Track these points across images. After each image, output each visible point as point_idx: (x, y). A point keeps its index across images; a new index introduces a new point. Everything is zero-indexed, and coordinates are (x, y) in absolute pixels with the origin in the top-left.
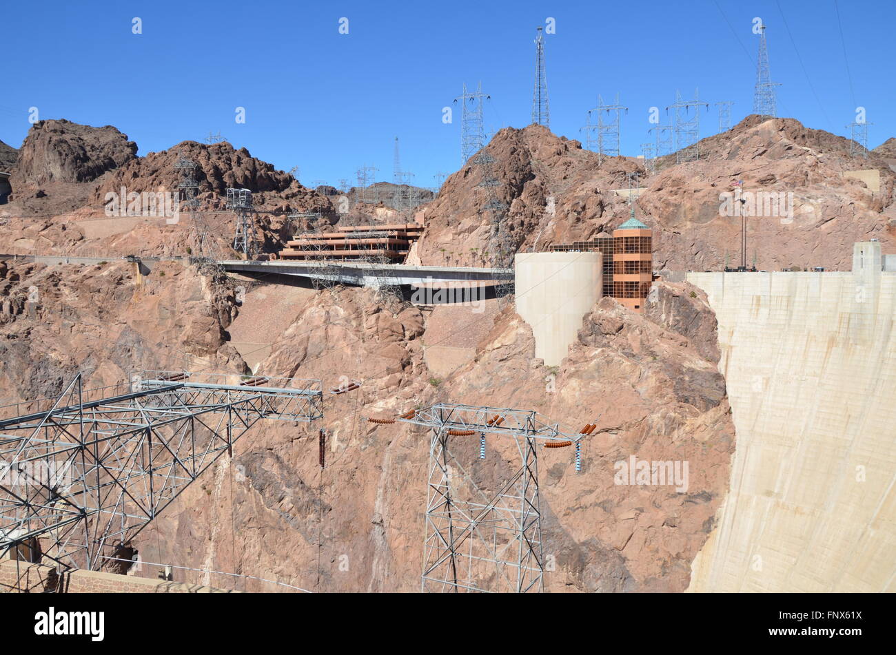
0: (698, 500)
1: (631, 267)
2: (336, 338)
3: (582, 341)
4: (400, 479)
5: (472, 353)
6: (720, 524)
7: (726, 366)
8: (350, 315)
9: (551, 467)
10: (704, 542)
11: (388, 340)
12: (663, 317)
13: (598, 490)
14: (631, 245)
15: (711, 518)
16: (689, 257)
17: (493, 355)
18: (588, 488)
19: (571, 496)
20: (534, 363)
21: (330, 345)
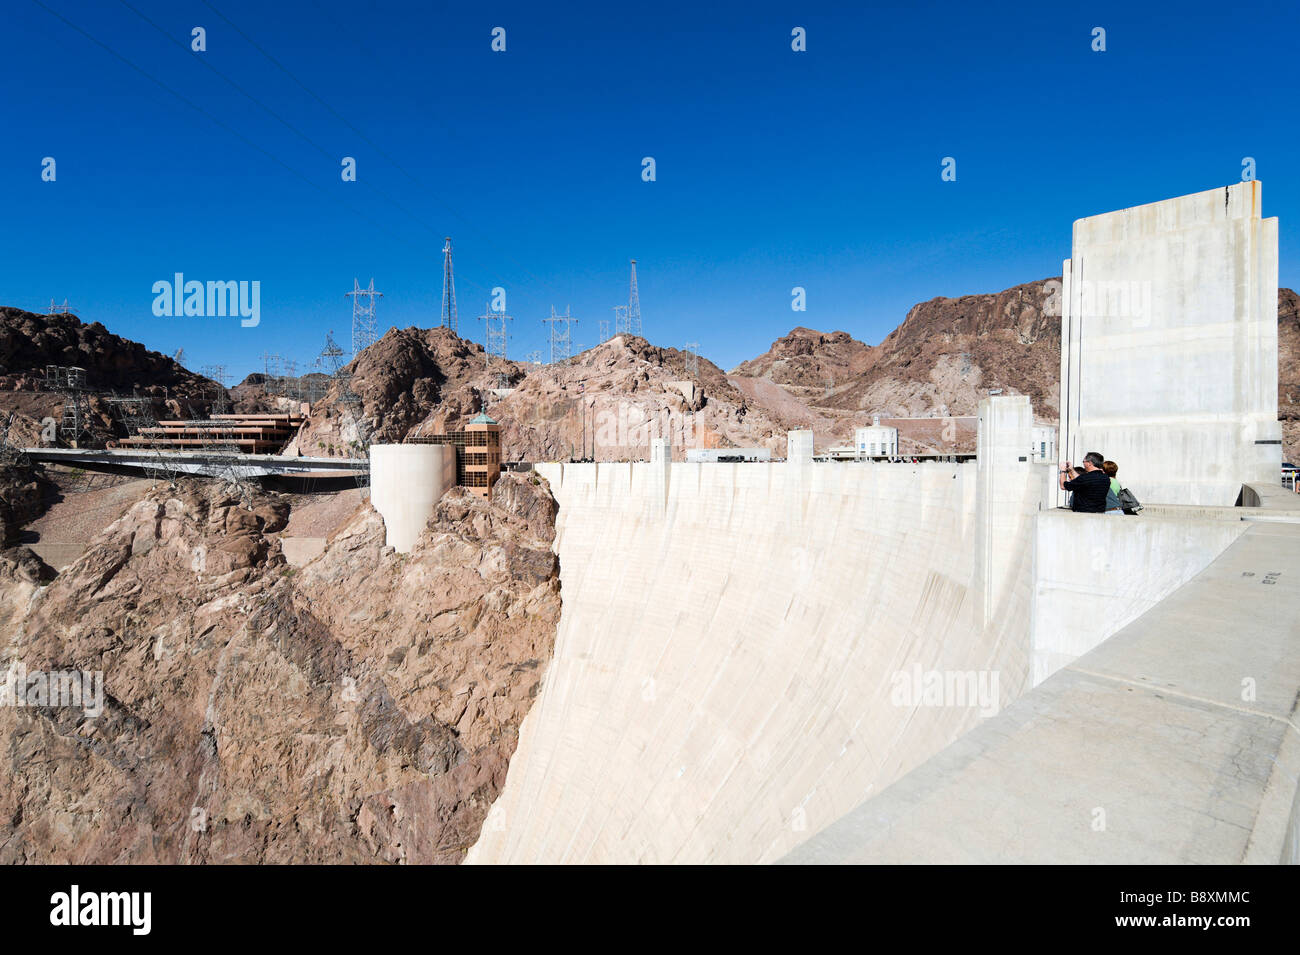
0: (525, 669)
1: (480, 458)
2: (170, 534)
3: (431, 526)
4: (236, 680)
5: (322, 543)
6: (544, 688)
7: (559, 545)
8: (191, 507)
9: (391, 652)
10: (531, 706)
11: (236, 534)
12: (508, 503)
13: (436, 670)
14: (479, 438)
15: (537, 683)
16: (543, 450)
17: (342, 545)
18: (427, 668)
19: (410, 678)
20: (384, 551)
21: (162, 542)
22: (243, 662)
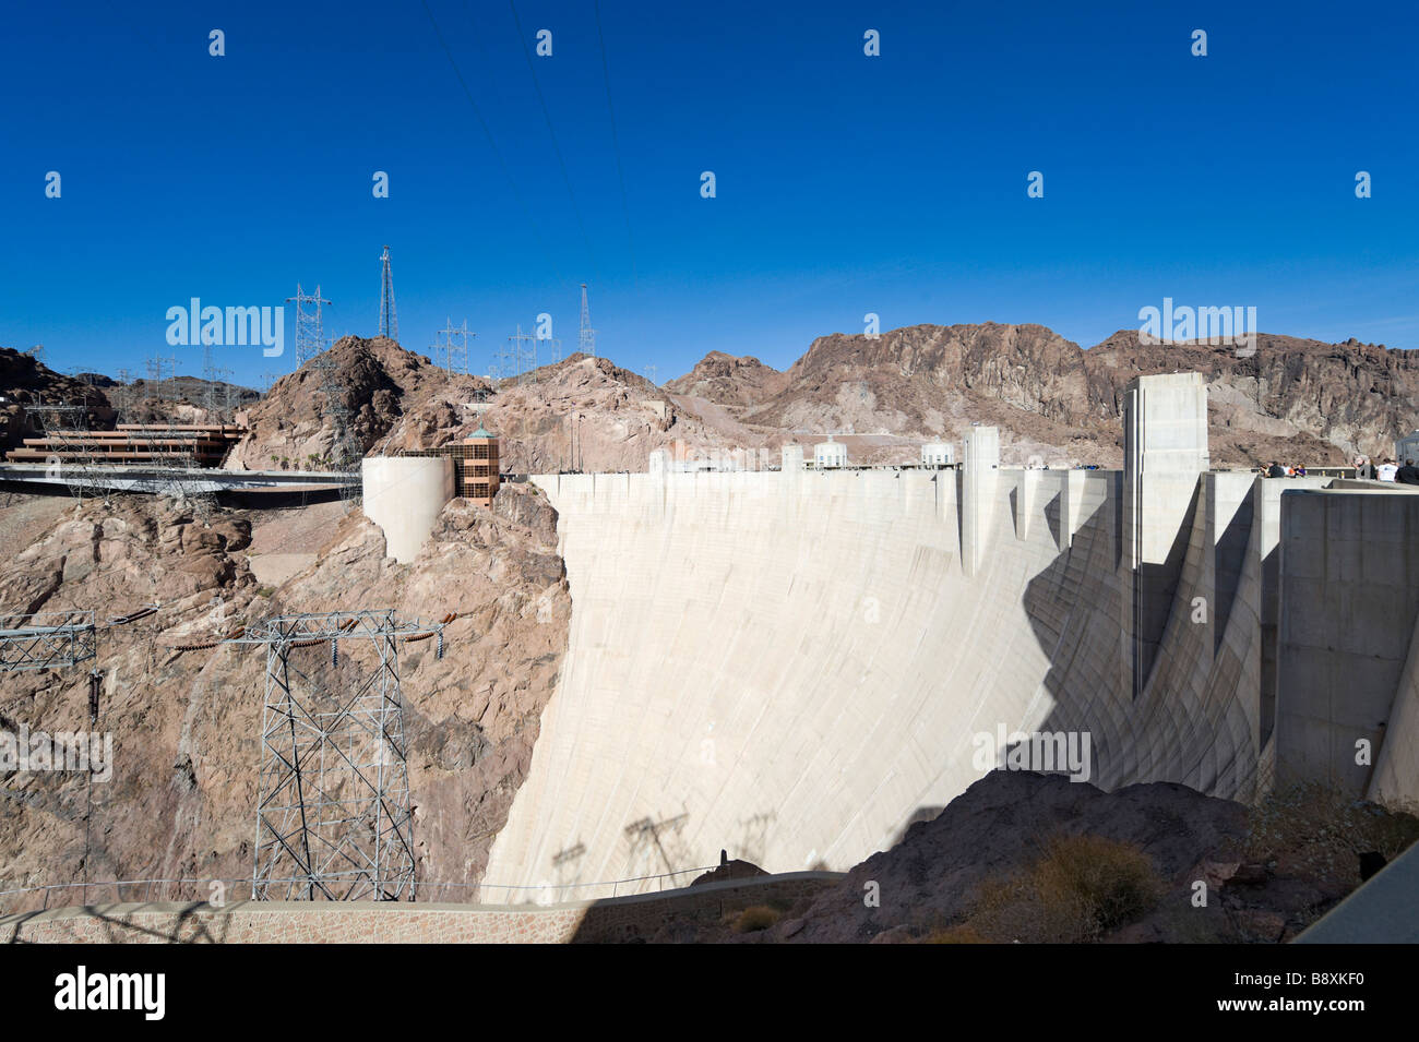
0: (544, 662)
1: (481, 471)
2: (111, 558)
3: (436, 537)
4: (217, 706)
5: (313, 558)
6: (562, 678)
7: (563, 550)
8: (137, 527)
9: (405, 660)
10: (550, 696)
11: (196, 553)
12: (510, 512)
13: (454, 672)
14: (479, 452)
15: (555, 675)
16: (530, 463)
17: (338, 560)
18: (445, 671)
19: (428, 682)
20: (385, 563)
21: (102, 565)
22: (225, 687)
